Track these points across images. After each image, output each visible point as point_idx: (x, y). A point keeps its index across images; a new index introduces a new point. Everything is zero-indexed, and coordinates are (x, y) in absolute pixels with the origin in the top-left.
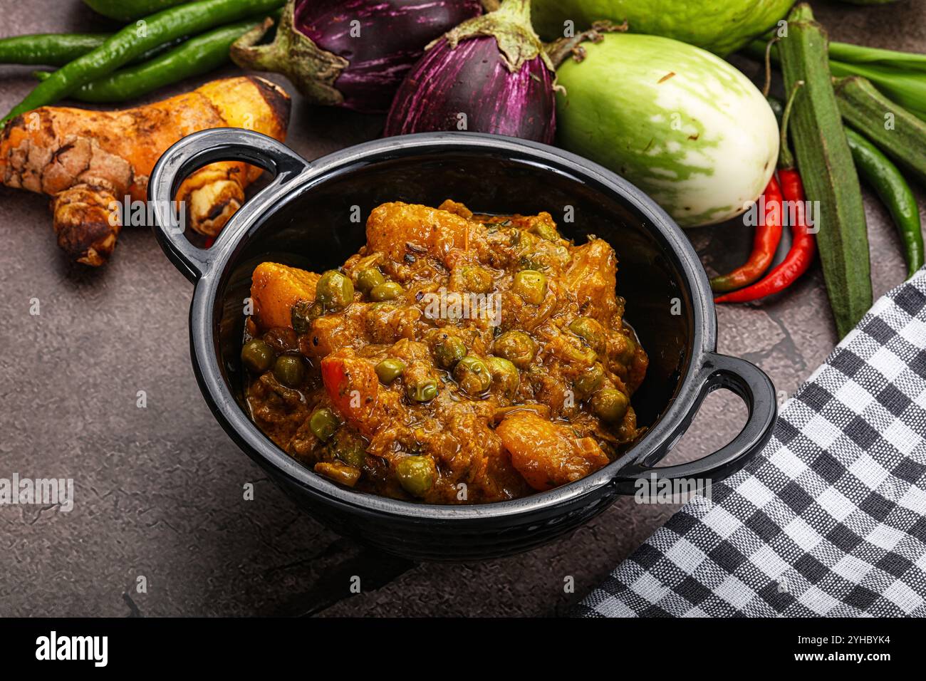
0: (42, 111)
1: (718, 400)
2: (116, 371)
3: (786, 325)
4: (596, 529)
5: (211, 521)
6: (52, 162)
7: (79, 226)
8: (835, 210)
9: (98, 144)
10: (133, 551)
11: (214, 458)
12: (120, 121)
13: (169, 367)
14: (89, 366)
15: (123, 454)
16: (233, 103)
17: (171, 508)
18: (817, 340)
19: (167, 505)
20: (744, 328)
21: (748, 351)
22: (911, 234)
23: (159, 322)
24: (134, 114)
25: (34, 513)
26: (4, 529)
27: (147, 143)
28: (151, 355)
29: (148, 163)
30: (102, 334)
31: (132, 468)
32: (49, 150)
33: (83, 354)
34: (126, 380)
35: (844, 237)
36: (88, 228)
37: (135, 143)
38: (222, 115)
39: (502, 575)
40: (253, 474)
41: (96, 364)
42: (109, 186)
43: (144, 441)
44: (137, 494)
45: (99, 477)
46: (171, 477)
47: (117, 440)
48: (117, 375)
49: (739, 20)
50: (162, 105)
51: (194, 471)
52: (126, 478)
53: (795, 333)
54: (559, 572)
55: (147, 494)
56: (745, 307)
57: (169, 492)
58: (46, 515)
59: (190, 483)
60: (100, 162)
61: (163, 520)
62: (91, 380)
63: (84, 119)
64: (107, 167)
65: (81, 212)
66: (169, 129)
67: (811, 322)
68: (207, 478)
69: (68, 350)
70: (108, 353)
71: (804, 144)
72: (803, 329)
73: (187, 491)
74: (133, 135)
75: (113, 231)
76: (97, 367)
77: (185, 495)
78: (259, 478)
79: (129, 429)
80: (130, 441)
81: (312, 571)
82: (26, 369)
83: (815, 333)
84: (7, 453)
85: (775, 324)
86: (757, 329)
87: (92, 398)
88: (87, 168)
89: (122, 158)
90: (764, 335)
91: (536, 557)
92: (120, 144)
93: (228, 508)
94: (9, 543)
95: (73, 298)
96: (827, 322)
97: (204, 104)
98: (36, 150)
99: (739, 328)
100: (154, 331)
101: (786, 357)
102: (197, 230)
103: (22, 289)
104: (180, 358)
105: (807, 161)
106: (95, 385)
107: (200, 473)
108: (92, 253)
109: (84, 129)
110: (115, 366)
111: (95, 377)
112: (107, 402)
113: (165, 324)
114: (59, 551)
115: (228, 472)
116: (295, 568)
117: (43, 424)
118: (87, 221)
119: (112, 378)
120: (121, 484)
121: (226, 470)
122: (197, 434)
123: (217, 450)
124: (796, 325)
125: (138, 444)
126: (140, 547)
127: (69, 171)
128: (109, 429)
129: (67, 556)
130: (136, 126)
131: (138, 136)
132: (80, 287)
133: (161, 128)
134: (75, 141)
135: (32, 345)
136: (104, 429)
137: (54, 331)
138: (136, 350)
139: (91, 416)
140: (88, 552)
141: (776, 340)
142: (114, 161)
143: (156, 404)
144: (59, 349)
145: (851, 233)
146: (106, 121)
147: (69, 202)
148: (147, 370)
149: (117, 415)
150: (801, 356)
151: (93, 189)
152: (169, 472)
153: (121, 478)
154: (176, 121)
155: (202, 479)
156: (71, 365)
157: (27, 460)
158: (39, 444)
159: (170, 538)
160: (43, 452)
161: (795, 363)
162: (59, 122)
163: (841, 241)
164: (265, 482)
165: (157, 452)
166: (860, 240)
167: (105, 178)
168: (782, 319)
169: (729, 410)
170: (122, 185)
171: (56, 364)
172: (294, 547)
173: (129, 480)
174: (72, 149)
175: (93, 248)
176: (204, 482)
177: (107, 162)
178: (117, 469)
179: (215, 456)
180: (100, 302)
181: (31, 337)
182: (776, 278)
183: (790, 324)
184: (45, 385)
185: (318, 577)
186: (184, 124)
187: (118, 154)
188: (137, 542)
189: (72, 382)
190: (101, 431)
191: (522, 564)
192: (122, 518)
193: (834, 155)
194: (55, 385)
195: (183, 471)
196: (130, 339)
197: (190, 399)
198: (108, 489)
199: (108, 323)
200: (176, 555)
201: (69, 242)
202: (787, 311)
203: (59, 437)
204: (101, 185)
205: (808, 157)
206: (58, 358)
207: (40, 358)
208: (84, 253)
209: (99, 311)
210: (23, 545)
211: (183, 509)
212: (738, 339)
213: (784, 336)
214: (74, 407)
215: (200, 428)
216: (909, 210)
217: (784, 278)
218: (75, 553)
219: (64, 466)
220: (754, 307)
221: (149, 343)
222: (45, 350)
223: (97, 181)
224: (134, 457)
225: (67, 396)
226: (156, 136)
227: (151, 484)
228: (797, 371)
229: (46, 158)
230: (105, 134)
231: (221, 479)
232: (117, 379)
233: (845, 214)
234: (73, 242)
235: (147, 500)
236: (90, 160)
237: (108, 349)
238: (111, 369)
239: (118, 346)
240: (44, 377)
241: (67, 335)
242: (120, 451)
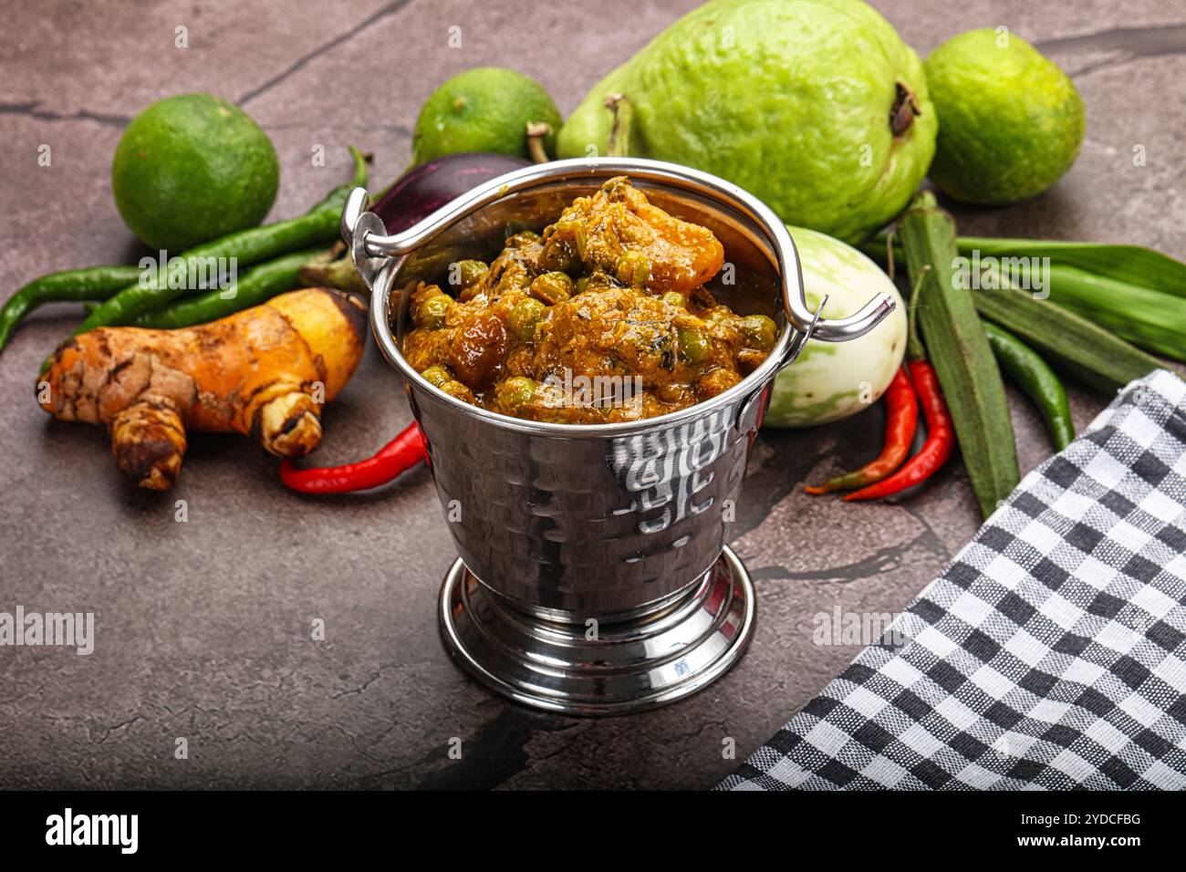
0: (96, 331)
1: (854, 594)
2: (186, 594)
3: (926, 519)
4: (726, 724)
5: (299, 733)
6: (109, 382)
7: (141, 445)
8: (973, 393)
9: (158, 360)
10: (213, 765)
11: (299, 673)
12: (181, 339)
13: (245, 587)
14: (157, 589)
15: (198, 673)
16: (304, 312)
17: (254, 723)
18: (962, 531)
19: (248, 720)
20: (880, 524)
21: (886, 545)
22: (1059, 420)
23: (231, 544)
24: (198, 331)
25: (101, 732)
26: (70, 748)
27: (212, 357)
28: (225, 577)
29: (214, 378)
30: (170, 559)
31: (208, 685)
32: (105, 369)
33: (149, 578)
34: (198, 602)
35: (985, 420)
36: (151, 446)
37: (199, 357)
38: (294, 325)
39: (624, 773)
40: (342, 686)
41: (164, 588)
42: (172, 404)
43: (221, 659)
44: (214, 710)
45: (173, 695)
46: (252, 693)
47: (190, 659)
48: (188, 598)
49: (856, 206)
50: (227, 322)
51: (277, 685)
52: (202, 695)
53: (937, 525)
54: (687, 767)
55: (226, 709)
56: (879, 504)
57: (251, 707)
58: (115, 733)
59: (273, 697)
60: (161, 379)
61: (245, 734)
62: (159, 603)
63: (143, 337)
64: (169, 383)
65: (142, 431)
66: (236, 342)
67: (954, 514)
68: (292, 692)
69: (133, 575)
70: (177, 577)
71: (934, 332)
72: (946, 521)
73: (270, 705)
74: (196, 350)
75: (178, 451)
76: (166, 591)
77: (268, 710)
78: (348, 690)
79: (204, 649)
80: (204, 660)
81: (413, 777)
82: (88, 595)
83: (960, 524)
84: (70, 676)
85: (914, 518)
86: (895, 525)
87: (161, 621)
88: (147, 386)
89: (186, 373)
90: (903, 530)
91: (661, 754)
92: (182, 359)
93: (318, 720)
94: (76, 762)
95: (136, 524)
96: (972, 514)
97: (274, 315)
98: (90, 372)
99: (875, 524)
100: (227, 554)
101: (929, 549)
102: (269, 449)
103: (79, 518)
104: (256, 578)
105: (939, 349)
106: (164, 608)
107: (284, 687)
108: (156, 473)
109: (142, 346)
110: (185, 589)
111: (163, 601)
112: (177, 623)
113: (239, 547)
114: (131, 768)
115: (315, 686)
116: (393, 775)
117: (109, 647)
118: (149, 439)
119: (183, 601)
120: (198, 701)
121: (313, 683)
122: (278, 650)
123: (301, 665)
124: (937, 518)
125: (214, 662)
126: (220, 761)
127: (127, 391)
128: (181, 649)
129: (141, 772)
130: (199, 342)
131: (202, 351)
132: (144, 513)
133: (228, 342)
134: (134, 357)
135: (93, 571)
136: (176, 650)
137: (117, 557)
138: (208, 573)
139: (161, 637)
140: (163, 768)
141: (916, 534)
142: (177, 377)
143: (232, 623)
144: (122, 575)
145: (993, 417)
146: (167, 338)
147: (128, 421)
148: (221, 592)
149: (190, 635)
150: (945, 548)
151: (154, 407)
152: (250, 688)
153: (197, 695)
154: (242, 333)
155: (286, 694)
156: (137, 591)
157: (92, 682)
158: (104, 666)
159: (253, 751)
160: (110, 674)
161: (938, 554)
162: (115, 340)
163: (981, 424)
164: (355, 693)
165: (235, 669)
166: (1003, 424)
167: (168, 396)
168: (922, 514)
169: (867, 604)
170: (186, 404)
171: (120, 589)
172: (392, 755)
173: (205, 697)
174: (130, 367)
175: (158, 467)
176: (289, 696)
177: (169, 378)
178: (192, 687)
179: (299, 670)
180: (166, 528)
181: (92, 564)
182: (912, 470)
183: (931, 517)
184: (109, 610)
185: (419, 782)
186: (251, 336)
187: (179, 369)
188: (218, 756)
189: (139, 606)
190: (173, 651)
191: (645, 762)
192: (199, 733)
193: (969, 340)
194: (120, 610)
195: (265, 686)
196: (201, 562)
197: (269, 617)
198: (182, 706)
199: (176, 548)
200: (261, 767)
201: (130, 463)
202: (927, 506)
203: (127, 658)
204: (163, 403)
205: (941, 345)
206: (123, 582)
207: (102, 584)
208: (147, 474)
209: (165, 536)
210: (91, 764)
211: (266, 723)
212: (874, 535)
213: (924, 529)
214: (142, 629)
215: (281, 644)
216: (1056, 395)
217: (921, 467)
218: (149, 769)
219: (134, 687)
220: (889, 504)
221: (222, 565)
222: (108, 576)
223: (158, 399)
224: (210, 675)
225: (133, 618)
226: (221, 350)
227: (230, 699)
228: (941, 562)
229: (102, 378)
230: (167, 349)
231: (307, 693)
232: (187, 601)
233: (984, 398)
234: (135, 462)
235: (227, 715)
236: (150, 376)
237: (177, 572)
238: (180, 592)
239: (188, 569)
240: (108, 602)
241: (132, 560)
242: (194, 669)
